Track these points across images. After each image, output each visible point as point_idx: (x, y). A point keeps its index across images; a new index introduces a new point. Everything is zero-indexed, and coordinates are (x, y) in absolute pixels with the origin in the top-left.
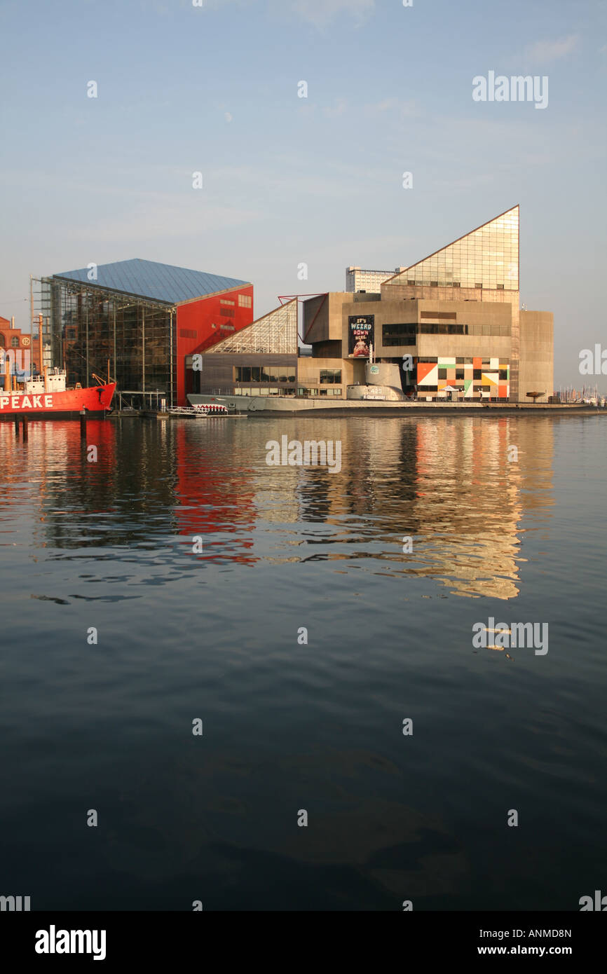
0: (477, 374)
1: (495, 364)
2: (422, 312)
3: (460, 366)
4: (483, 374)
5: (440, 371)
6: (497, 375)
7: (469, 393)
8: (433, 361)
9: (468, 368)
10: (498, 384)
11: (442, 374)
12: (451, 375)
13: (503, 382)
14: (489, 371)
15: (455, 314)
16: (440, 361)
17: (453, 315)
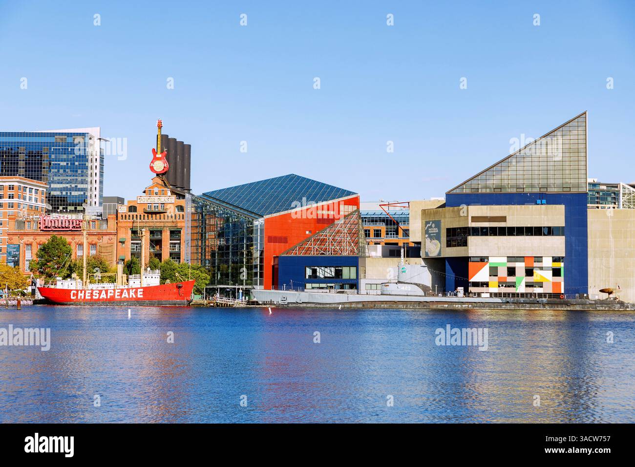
0: (529, 272)
1: (547, 262)
2: (472, 217)
3: (511, 265)
4: (534, 271)
5: (490, 268)
6: (551, 272)
7: (521, 289)
8: (483, 259)
9: (520, 267)
10: (551, 280)
11: (494, 272)
12: (503, 272)
13: (557, 279)
14: (541, 268)
15: (505, 217)
16: (492, 260)
17: (503, 219)
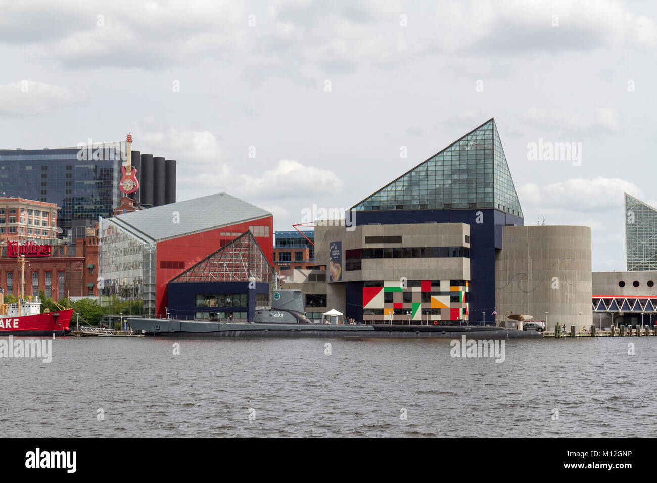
0: (426, 297)
1: (445, 286)
2: (366, 238)
3: (408, 289)
4: (432, 296)
5: (385, 293)
6: (448, 297)
7: (418, 316)
8: (378, 285)
9: (417, 291)
10: (449, 306)
11: (389, 298)
12: (398, 298)
13: (456, 305)
14: (439, 293)
15: (400, 237)
16: (387, 285)
17: (398, 239)
